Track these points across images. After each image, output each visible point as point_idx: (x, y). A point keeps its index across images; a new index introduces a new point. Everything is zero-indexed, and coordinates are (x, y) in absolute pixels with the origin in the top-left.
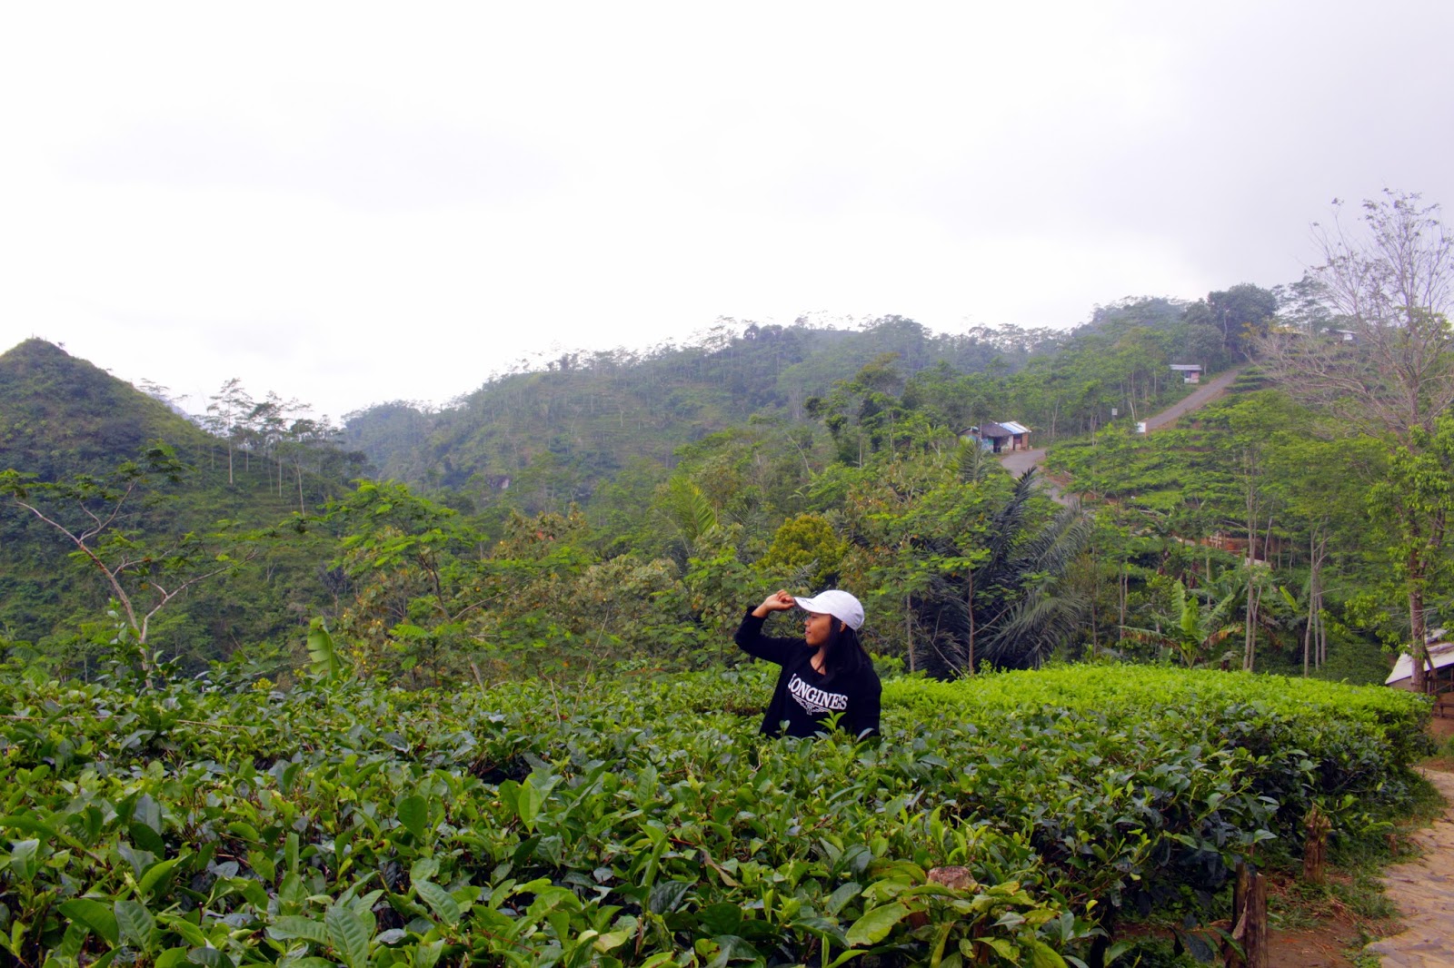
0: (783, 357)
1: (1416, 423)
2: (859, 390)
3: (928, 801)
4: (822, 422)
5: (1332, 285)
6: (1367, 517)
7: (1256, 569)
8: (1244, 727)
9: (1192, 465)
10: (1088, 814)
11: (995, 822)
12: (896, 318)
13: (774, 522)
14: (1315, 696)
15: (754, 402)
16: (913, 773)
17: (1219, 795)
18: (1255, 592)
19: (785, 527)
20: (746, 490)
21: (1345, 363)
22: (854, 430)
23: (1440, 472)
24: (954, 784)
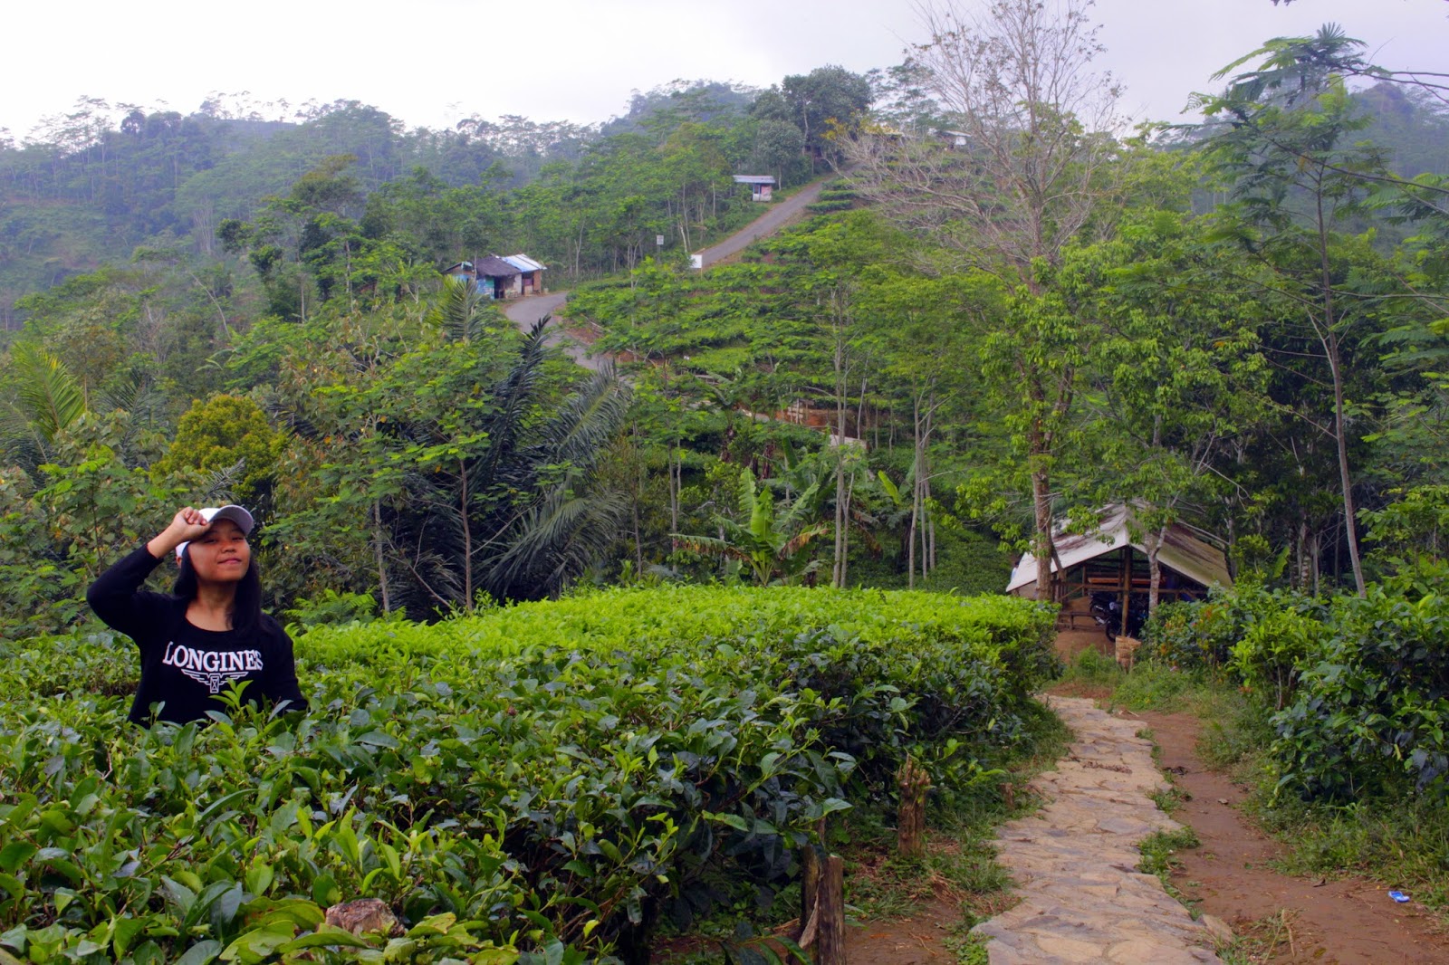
0: (182, 161)
1: (1039, 254)
2: (296, 209)
3: (367, 799)
4: (245, 257)
5: (938, 69)
6: (981, 378)
7: (845, 449)
8: (819, 660)
9: (763, 311)
10: (595, 799)
11: (464, 821)
12: (353, 104)
13: (176, 407)
14: (916, 613)
15: (141, 228)
16: (349, 762)
17: (775, 756)
18: (846, 478)
19: (192, 412)
20: (131, 360)
21: (956, 175)
22: (292, 269)
23: (1066, 317)
24: (407, 772)
